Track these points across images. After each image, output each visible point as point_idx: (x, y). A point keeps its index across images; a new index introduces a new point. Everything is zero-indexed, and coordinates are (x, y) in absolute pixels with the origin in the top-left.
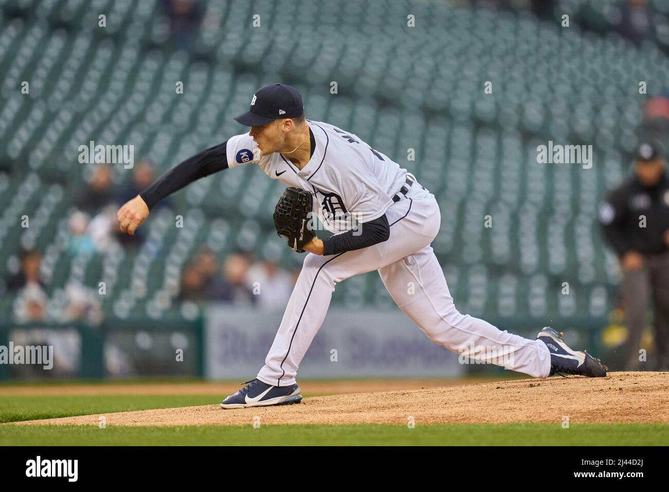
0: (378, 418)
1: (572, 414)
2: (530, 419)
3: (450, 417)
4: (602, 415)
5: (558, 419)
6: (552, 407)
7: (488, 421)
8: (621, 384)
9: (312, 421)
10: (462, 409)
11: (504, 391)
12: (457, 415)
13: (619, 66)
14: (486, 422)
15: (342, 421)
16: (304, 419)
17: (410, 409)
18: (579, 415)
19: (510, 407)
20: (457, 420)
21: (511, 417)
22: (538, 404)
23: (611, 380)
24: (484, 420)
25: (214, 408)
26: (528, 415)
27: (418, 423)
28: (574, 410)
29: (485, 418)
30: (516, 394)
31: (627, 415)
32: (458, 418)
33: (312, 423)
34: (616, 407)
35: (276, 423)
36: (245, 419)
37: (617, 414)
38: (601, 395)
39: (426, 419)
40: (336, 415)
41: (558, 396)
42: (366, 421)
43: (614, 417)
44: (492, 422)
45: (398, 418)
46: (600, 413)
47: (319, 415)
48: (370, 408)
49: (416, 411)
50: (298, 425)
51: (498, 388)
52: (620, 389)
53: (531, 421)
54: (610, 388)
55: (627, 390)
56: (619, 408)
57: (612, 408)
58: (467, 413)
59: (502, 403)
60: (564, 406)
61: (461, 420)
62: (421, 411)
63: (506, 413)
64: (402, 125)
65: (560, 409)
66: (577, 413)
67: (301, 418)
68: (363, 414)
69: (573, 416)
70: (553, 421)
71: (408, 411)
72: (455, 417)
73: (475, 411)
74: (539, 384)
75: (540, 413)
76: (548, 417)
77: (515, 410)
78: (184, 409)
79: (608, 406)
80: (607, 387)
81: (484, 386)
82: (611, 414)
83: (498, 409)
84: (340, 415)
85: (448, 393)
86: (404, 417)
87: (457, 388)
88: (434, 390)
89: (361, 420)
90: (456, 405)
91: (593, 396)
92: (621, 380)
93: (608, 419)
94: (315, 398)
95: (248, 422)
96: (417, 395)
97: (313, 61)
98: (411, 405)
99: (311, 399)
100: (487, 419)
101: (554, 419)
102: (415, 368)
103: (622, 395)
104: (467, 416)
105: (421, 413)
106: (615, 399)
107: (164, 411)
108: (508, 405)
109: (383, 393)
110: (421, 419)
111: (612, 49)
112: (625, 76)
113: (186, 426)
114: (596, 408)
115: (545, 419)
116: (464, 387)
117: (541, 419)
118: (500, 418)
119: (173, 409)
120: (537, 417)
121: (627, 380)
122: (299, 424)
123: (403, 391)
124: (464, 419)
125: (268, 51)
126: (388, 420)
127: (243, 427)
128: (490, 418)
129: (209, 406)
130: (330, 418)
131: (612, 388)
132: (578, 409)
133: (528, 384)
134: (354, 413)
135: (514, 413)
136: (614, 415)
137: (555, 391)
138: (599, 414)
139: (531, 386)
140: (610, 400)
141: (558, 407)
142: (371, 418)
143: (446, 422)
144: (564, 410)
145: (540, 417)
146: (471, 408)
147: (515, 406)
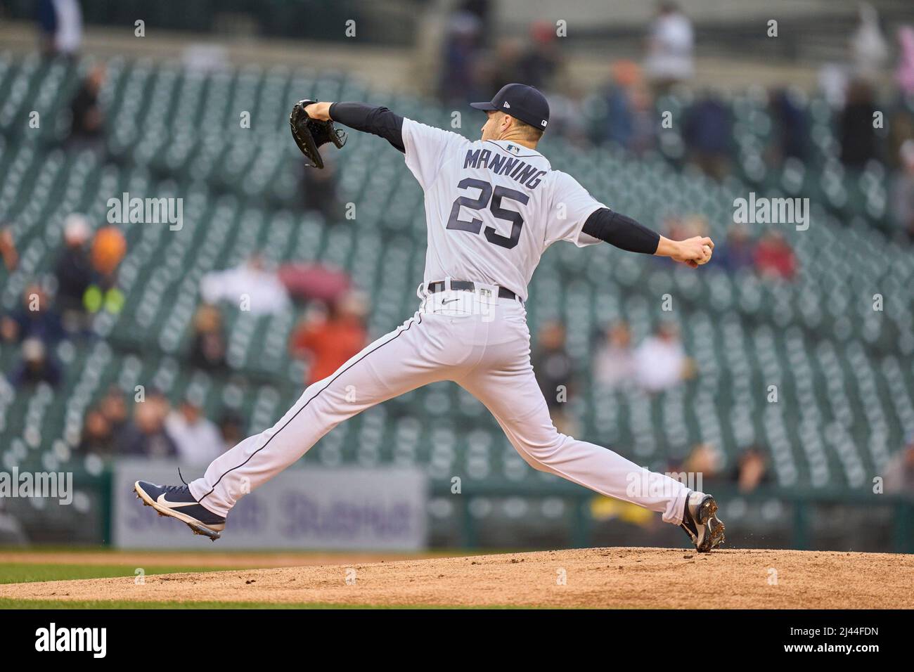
0: (329, 596)
1: (562, 596)
2: (512, 602)
3: (416, 597)
4: (598, 598)
5: (546, 602)
6: (539, 587)
7: (461, 603)
8: (621, 562)
9: (249, 599)
10: (430, 587)
11: (481, 567)
12: (424, 595)
13: (616, 182)
14: (459, 603)
15: (285, 599)
16: (240, 596)
17: (367, 587)
18: (570, 598)
19: (488, 587)
20: (424, 601)
21: (489, 599)
22: (522, 584)
23: (609, 557)
24: (457, 601)
25: (130, 580)
26: (509, 596)
27: (378, 603)
28: (565, 592)
29: (458, 599)
30: (495, 572)
31: (628, 599)
32: (426, 599)
33: (249, 601)
34: (615, 588)
35: (206, 600)
36: (168, 594)
37: (616, 597)
38: (598, 575)
39: (387, 599)
40: (279, 591)
41: (546, 574)
42: (314, 599)
43: (613, 601)
44: (466, 604)
45: (354, 597)
46: (596, 596)
47: (258, 591)
48: (319, 584)
49: (374, 589)
50: (233, 602)
51: (474, 563)
52: (621, 568)
53: (513, 604)
54: (608, 566)
55: (629, 569)
56: (618, 591)
57: (610, 591)
58: (436, 592)
59: (479, 581)
60: (553, 587)
61: (429, 601)
62: (381, 589)
63: (484, 593)
64: (354, 246)
65: (548, 590)
66: (568, 595)
67: (236, 594)
68: (311, 591)
69: (563, 599)
70: (540, 604)
71: (365, 589)
72: (422, 597)
73: (446, 591)
74: (523, 560)
75: (524, 594)
76: (533, 600)
77: (495, 590)
78: (93, 580)
79: (606, 588)
80: (605, 565)
81: (457, 559)
82: (609, 597)
83: (474, 589)
84: (284, 592)
85: (413, 569)
86: (360, 596)
87: (424, 561)
88: (396, 563)
89: (308, 599)
90: (422, 583)
91: (588, 575)
92: (621, 557)
93: (605, 603)
94: (252, 571)
95: (172, 599)
96: (376, 570)
97: (249, 167)
98: (369, 582)
99: (247, 572)
100: (460, 600)
101: (541, 601)
102: (366, 539)
103: (623, 575)
104: (436, 596)
105: (380, 592)
106: (615, 580)
107: (69, 582)
108: (485, 584)
109: (335, 567)
110: (380, 599)
111: (609, 162)
112: (625, 194)
113: (97, 601)
114: (592, 589)
115: (530, 601)
116: (432, 561)
117: (526, 602)
118: (476, 600)
119: (81, 581)
120: (521, 599)
121: (629, 557)
122: (235, 601)
123: (360, 565)
124: (432, 600)
125: (195, 153)
126: (341, 599)
127: (166, 603)
128: (464, 599)
129: (124, 578)
130: (271, 595)
131: (610, 566)
132: (569, 591)
133: (510, 559)
134: (301, 591)
135: (493, 594)
136: (613, 598)
137: (543, 568)
138: (595, 598)
139: (514, 561)
140: (608, 580)
141: (546, 588)
142: (320, 596)
143: (412, 602)
144: (553, 592)
145: (524, 599)
146: (441, 587)
147: (494, 585)
